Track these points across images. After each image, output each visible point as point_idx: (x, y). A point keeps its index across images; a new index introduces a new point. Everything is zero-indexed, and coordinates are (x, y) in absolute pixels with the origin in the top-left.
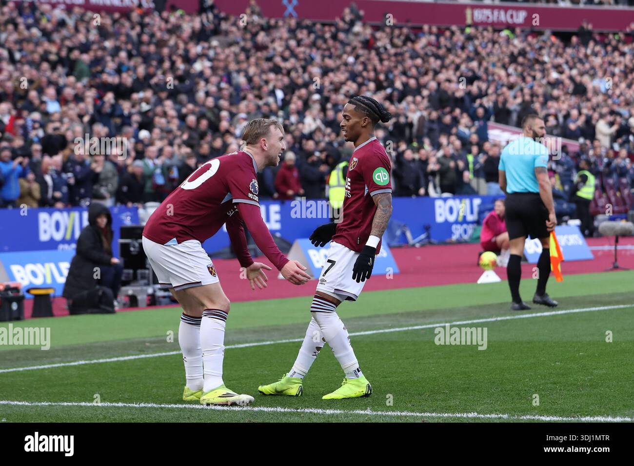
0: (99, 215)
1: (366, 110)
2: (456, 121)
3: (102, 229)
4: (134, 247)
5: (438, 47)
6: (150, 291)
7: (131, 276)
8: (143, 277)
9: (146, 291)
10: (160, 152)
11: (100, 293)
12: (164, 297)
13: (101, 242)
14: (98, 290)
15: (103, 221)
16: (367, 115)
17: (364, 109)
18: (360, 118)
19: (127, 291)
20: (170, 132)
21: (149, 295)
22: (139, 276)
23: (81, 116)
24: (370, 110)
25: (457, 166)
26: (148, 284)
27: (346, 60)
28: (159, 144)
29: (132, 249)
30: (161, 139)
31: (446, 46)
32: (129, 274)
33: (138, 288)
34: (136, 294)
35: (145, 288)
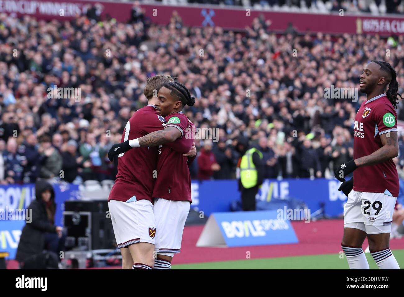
0: (44, 191)
1: (180, 96)
2: (347, 115)
3: (47, 203)
4: (76, 218)
5: (333, 52)
6: (89, 255)
7: (73, 243)
8: (83, 244)
9: (86, 255)
10: (98, 139)
11: (47, 257)
12: (101, 261)
13: (45, 213)
14: (45, 255)
15: (47, 196)
16: (180, 100)
17: (179, 95)
18: (174, 101)
19: (69, 255)
20: (106, 121)
21: (88, 259)
22: (80, 243)
23: (31, 108)
24: (183, 95)
25: (348, 153)
26: (87, 250)
27: (256, 62)
28: (97, 132)
29: (74, 220)
30: (99, 127)
31: (339, 51)
32: (71, 241)
33: (79, 253)
34: (77, 258)
35: (85, 253)
